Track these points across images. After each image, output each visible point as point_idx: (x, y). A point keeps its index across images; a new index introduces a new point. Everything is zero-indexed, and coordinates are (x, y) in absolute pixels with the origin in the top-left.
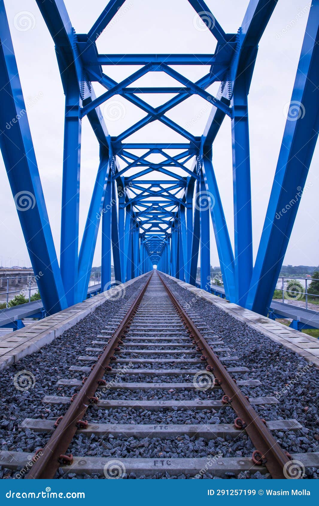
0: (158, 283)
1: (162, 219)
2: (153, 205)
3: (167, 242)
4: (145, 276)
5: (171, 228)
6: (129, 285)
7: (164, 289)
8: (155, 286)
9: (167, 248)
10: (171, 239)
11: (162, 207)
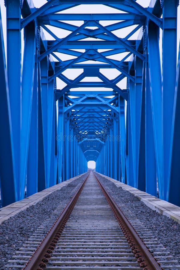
0: (97, 199)
1: (107, 57)
2: (87, 23)
3: (117, 109)
4: (69, 186)
5: (126, 78)
6: (32, 204)
7: (110, 213)
8: (89, 207)
9: (118, 122)
10: (126, 102)
11: (108, 30)
